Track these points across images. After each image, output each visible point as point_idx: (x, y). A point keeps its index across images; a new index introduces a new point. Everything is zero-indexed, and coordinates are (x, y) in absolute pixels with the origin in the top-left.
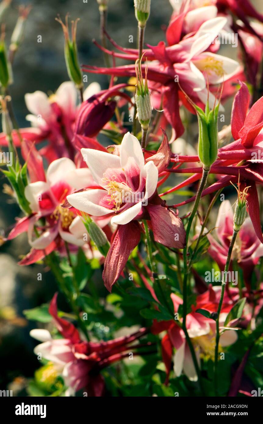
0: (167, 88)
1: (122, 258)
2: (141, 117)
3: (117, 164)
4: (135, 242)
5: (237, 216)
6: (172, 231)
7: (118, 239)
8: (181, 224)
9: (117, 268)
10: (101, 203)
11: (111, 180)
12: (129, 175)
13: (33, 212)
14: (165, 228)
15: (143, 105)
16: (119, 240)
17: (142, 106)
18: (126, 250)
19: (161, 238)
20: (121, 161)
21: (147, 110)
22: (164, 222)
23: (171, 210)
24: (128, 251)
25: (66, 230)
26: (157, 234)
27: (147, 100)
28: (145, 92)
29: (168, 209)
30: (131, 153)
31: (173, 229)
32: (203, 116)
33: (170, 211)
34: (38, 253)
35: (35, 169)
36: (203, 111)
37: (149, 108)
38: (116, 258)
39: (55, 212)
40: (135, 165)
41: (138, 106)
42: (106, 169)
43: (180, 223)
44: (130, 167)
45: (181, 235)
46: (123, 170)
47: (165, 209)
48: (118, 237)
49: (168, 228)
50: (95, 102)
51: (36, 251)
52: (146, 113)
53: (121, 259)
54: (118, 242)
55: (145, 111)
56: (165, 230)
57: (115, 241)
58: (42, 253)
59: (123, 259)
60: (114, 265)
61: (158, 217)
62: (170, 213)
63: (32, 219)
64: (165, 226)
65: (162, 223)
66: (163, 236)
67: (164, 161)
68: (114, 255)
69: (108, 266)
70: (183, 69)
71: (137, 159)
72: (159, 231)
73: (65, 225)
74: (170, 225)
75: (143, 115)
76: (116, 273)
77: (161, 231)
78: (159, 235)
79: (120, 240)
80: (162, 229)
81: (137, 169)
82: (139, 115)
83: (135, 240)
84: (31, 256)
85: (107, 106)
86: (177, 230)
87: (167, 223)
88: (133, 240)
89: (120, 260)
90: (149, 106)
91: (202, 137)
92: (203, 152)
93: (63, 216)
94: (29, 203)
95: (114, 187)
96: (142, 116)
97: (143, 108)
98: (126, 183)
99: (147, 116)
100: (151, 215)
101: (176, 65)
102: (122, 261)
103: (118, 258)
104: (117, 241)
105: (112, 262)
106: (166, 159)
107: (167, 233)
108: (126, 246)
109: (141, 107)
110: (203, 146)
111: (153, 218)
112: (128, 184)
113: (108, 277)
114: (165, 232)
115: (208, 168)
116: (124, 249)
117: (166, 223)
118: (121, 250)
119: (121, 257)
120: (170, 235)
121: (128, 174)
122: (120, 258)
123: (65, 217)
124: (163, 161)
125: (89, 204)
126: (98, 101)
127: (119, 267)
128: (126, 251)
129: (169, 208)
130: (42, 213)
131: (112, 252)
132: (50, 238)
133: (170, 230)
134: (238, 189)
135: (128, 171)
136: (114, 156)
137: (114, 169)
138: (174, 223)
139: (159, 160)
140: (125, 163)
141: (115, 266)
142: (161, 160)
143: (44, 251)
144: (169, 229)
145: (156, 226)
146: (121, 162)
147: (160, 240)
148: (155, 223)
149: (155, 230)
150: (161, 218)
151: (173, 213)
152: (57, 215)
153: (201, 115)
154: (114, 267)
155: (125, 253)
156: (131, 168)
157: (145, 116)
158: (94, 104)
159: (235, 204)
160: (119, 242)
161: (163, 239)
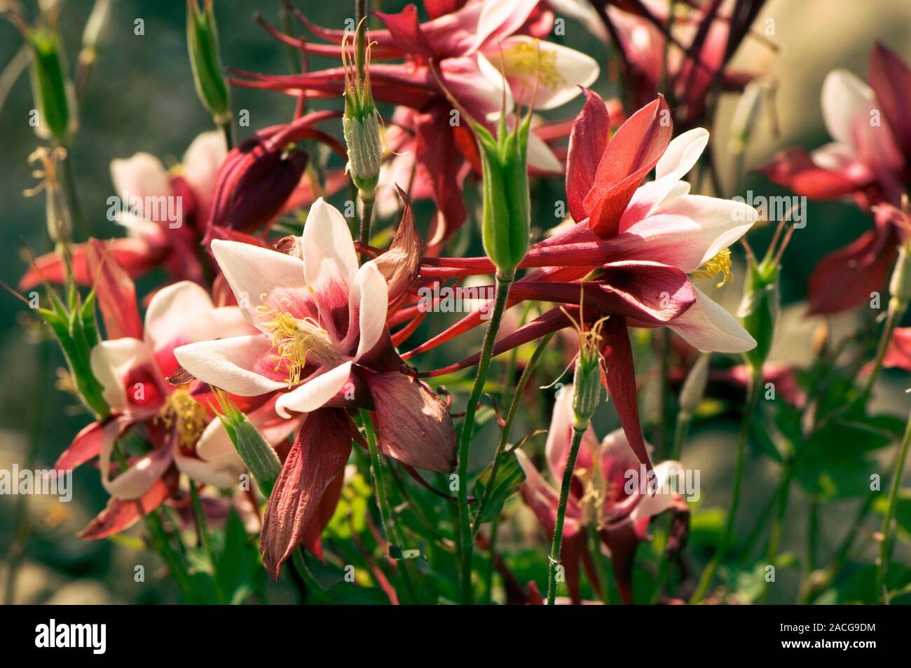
0: (426, 118)
1: (307, 497)
2: (356, 169)
3: (297, 277)
4: (338, 461)
5: (578, 392)
6: (423, 430)
7: (296, 455)
8: (444, 414)
9: (293, 521)
10: (257, 367)
11: (280, 311)
12: (325, 304)
13: (113, 411)
14: (406, 422)
15: (361, 142)
16: (300, 456)
17: (359, 143)
18: (315, 479)
19: (398, 447)
20: (304, 269)
21: (372, 153)
22: (405, 409)
23: (422, 382)
24: (321, 481)
25: (190, 453)
26: (388, 436)
27: (370, 129)
28: (364, 110)
29: (416, 380)
30: (327, 250)
31: (425, 425)
32: (493, 146)
33: (421, 385)
34: (124, 510)
35: (117, 310)
36: (491, 136)
37: (377, 149)
38: (293, 498)
39: (163, 411)
40: (339, 279)
41: (350, 143)
42: (271, 288)
43: (443, 411)
44: (328, 285)
45: (445, 440)
46: (311, 290)
47: (408, 379)
48: (298, 448)
49: (415, 423)
50: (257, 150)
51: (121, 504)
52: (368, 160)
53: (303, 501)
54: (296, 460)
55: (365, 156)
56: (406, 427)
57: (291, 458)
58: (133, 508)
59: (309, 500)
60: (288, 514)
61: (390, 398)
62: (421, 390)
63: (110, 426)
64: (407, 420)
65: (400, 413)
66: (403, 442)
67: (406, 267)
68: (288, 492)
69: (274, 517)
70: (462, 71)
71: (340, 263)
72: (392, 431)
73: (187, 439)
74: (418, 417)
75: (363, 165)
76: (290, 532)
77: (398, 430)
78: (394, 439)
79: (302, 456)
80: (398, 427)
81: (343, 287)
82: (353, 166)
83: (339, 456)
84: (108, 517)
85: (287, 161)
86: (435, 428)
87: (412, 412)
88: (333, 456)
89: (300, 503)
90: (375, 144)
91: (490, 199)
92: (494, 234)
93: (183, 418)
94: (102, 388)
95: (286, 328)
96: (359, 167)
97: (362, 149)
98: (318, 322)
99: (372, 169)
100: (374, 396)
101: (446, 64)
102: (305, 504)
103: (296, 497)
104: (295, 458)
105: (282, 509)
106: (410, 262)
107: (411, 434)
108: (316, 471)
109: (357, 147)
110: (493, 221)
111: (379, 402)
112: (323, 326)
113: (271, 545)
114: (407, 433)
115: (509, 274)
116: (312, 476)
117: (409, 412)
118: (305, 479)
119: (305, 494)
120: (419, 440)
121: (323, 300)
122: (301, 496)
123: (186, 421)
124: (402, 266)
125: (227, 368)
126: (263, 148)
127: (298, 519)
128: (316, 482)
129: (419, 379)
130: (133, 415)
131: (283, 485)
132: (152, 473)
133: (419, 428)
134: (580, 326)
135: (323, 294)
136: (290, 259)
137: (291, 290)
138: (427, 411)
139: (393, 265)
140: (314, 274)
141: (290, 517)
142: (399, 264)
143: (138, 503)
144: (417, 427)
145: (387, 418)
146: (304, 273)
147: (395, 451)
148: (382, 412)
149: (382, 428)
150: (397, 401)
151: (426, 389)
152: (167, 417)
153: (487, 143)
154: (287, 519)
155: (312, 485)
156: (330, 286)
157: (366, 168)
158: (255, 155)
159: (574, 363)
160: (300, 461)
161: (400, 449)
